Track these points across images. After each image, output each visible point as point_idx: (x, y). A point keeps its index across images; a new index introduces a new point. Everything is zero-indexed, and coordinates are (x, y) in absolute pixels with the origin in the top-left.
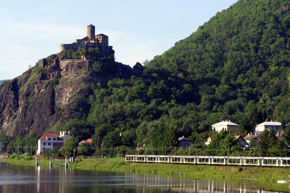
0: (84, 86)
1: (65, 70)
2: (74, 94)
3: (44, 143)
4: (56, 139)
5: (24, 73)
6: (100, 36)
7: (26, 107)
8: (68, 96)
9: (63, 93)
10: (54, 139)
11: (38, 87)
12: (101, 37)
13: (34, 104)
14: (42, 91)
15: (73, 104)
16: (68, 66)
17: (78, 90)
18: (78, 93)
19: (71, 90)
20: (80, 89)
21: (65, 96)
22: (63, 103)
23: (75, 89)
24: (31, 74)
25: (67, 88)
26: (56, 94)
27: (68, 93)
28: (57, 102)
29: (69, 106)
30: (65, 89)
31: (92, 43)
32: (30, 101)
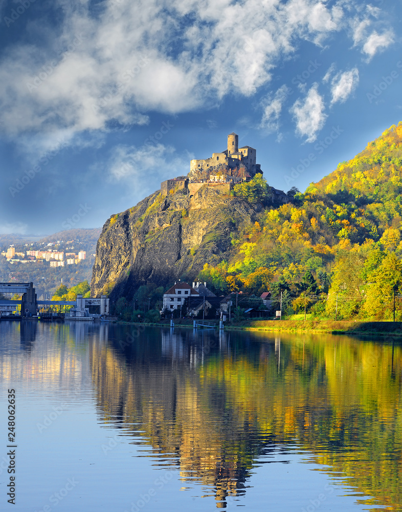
0: (223, 218)
1: (197, 196)
2: (209, 229)
3: (171, 298)
4: (189, 292)
5: (140, 204)
6: (244, 149)
7: (143, 249)
8: (201, 233)
9: (194, 229)
10: (186, 292)
11: (159, 221)
12: (247, 150)
13: (154, 245)
14: (165, 225)
15: (209, 244)
16: (201, 190)
17: (215, 225)
18: (216, 228)
19: (206, 224)
20: (218, 222)
21: (197, 233)
22: (195, 243)
23: (211, 223)
24: (149, 204)
25: (200, 221)
26: (184, 230)
27: (201, 229)
28: (185, 242)
29: (204, 247)
30: (197, 223)
31: (234, 159)
32: (149, 240)
